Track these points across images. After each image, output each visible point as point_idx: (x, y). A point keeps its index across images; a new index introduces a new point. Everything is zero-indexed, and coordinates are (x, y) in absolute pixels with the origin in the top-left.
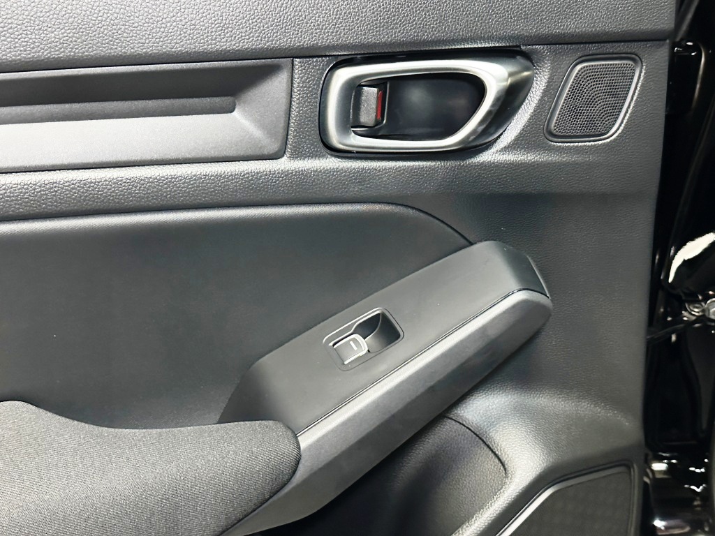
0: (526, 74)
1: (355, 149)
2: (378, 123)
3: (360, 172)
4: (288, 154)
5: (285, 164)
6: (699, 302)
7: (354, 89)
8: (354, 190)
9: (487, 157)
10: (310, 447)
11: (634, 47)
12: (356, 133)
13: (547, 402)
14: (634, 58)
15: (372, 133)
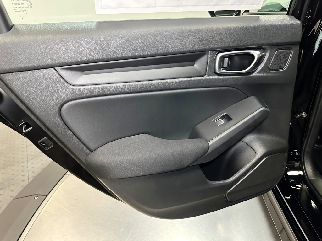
0: (263, 54)
1: (222, 73)
2: (228, 66)
3: (223, 79)
4: (206, 75)
5: (206, 77)
6: (300, 113)
7: (222, 58)
8: (222, 84)
9: (254, 74)
10: (211, 144)
11: (290, 46)
12: (222, 69)
13: (264, 136)
14: (290, 49)
15: (226, 69)
